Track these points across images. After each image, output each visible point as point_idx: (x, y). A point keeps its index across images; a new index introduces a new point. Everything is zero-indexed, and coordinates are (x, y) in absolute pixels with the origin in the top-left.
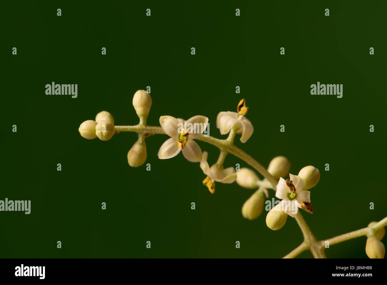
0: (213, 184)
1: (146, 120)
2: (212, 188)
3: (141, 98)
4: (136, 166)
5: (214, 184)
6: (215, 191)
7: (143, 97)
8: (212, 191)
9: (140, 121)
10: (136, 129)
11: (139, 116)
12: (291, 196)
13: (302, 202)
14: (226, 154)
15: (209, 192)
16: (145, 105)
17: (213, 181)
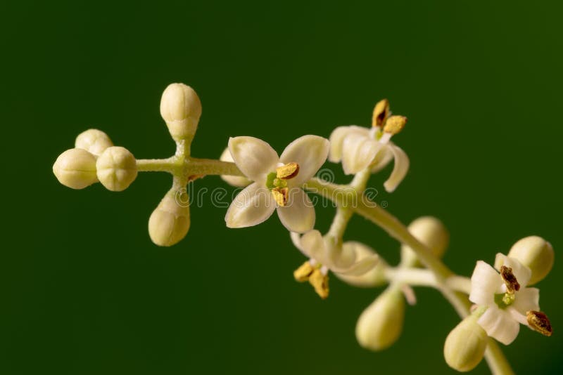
0: (324, 278)
1: (189, 147)
2: (323, 286)
3: (182, 100)
4: (168, 245)
5: (327, 279)
6: (331, 293)
7: (186, 98)
8: (321, 292)
9: (178, 149)
10: (168, 166)
11: (175, 139)
12: (506, 300)
13: (528, 313)
14: (350, 216)
15: (317, 295)
16: (187, 114)
17: (324, 270)
